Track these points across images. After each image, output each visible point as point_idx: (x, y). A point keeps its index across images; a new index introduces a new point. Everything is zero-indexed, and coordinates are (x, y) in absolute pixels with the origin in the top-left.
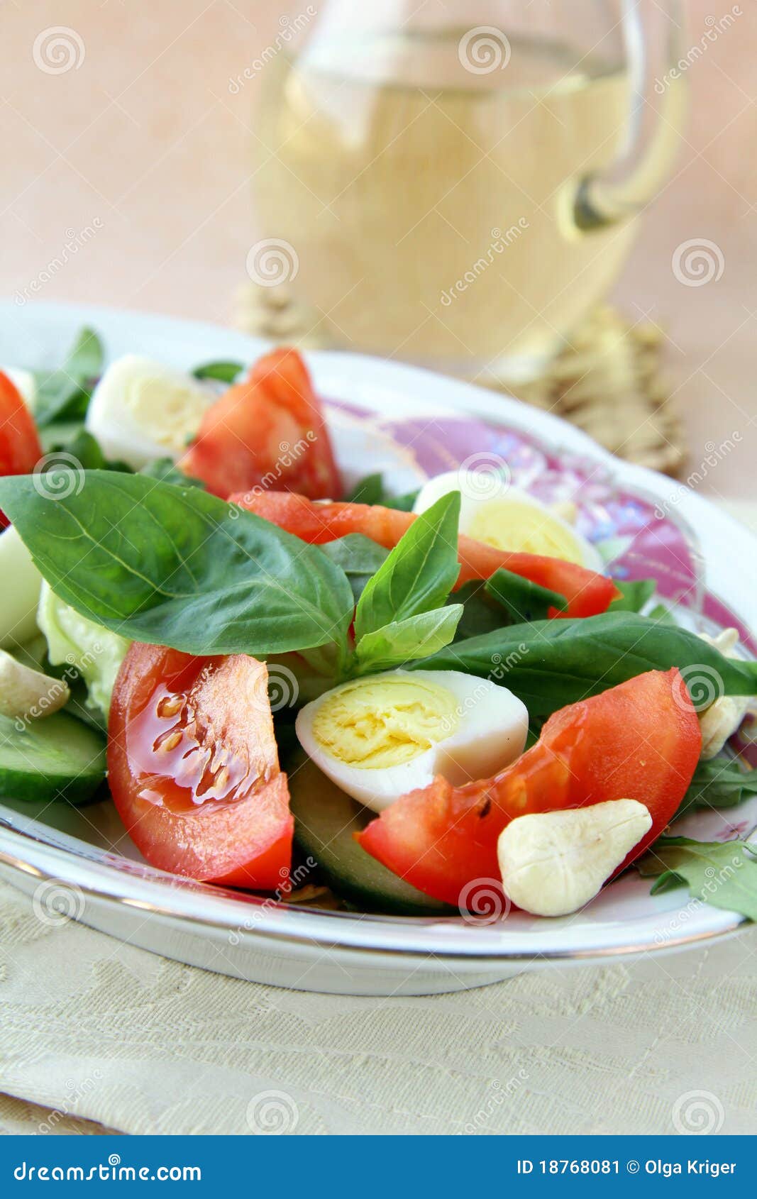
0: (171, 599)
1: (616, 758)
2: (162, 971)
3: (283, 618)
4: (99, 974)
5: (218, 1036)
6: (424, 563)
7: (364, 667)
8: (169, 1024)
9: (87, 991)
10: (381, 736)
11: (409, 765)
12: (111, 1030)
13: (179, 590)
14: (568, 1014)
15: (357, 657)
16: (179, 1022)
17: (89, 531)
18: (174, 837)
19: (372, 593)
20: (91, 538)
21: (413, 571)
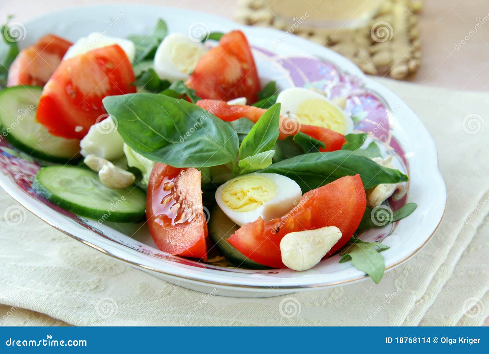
0: (171, 143)
1: (330, 210)
2: (165, 287)
3: (210, 153)
4: (140, 288)
5: (180, 313)
6: (266, 131)
7: (242, 172)
8: (163, 308)
9: (134, 295)
10: (246, 199)
11: (254, 211)
12: (140, 310)
13: (175, 140)
14: (316, 306)
15: (239, 168)
16: (167, 307)
17: (140, 117)
18: (165, 238)
19: (246, 142)
20: (140, 120)
21: (262, 134)
